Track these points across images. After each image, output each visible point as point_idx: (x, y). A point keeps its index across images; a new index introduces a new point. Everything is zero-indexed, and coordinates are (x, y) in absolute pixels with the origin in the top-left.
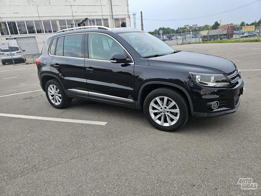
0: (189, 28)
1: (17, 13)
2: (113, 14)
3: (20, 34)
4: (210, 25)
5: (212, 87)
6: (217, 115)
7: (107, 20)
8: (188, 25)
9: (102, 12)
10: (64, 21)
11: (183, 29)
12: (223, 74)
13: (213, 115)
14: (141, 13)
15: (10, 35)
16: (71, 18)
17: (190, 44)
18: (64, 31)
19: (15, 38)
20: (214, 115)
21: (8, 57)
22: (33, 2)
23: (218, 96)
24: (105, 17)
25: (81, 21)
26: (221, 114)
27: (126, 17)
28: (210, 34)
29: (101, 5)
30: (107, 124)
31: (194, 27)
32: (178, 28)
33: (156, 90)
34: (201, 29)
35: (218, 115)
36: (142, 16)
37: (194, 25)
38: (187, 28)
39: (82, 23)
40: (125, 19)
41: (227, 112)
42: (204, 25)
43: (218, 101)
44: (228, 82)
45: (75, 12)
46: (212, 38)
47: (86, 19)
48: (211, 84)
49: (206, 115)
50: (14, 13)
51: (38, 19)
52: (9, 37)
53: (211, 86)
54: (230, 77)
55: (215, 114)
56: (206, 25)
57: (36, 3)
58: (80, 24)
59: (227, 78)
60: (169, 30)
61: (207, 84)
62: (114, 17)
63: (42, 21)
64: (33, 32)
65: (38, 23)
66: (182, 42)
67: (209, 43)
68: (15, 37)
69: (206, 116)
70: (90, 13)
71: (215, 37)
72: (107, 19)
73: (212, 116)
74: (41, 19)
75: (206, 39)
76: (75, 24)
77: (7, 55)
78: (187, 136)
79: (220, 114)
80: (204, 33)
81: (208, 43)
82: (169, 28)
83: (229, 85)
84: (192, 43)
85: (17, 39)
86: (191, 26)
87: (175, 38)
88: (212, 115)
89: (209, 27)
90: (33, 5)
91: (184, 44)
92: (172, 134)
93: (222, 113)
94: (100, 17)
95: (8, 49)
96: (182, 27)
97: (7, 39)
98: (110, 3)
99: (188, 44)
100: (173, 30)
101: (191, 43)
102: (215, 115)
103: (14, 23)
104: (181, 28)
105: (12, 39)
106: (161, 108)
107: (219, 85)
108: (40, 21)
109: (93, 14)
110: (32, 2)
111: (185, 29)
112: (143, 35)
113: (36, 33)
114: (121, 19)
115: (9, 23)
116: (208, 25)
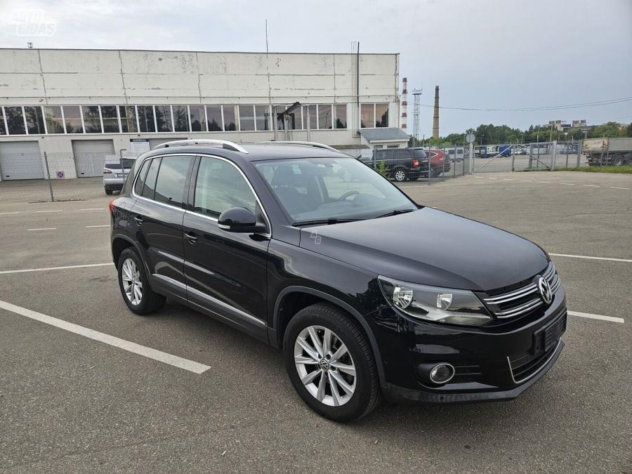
0: (562, 129)
1: (158, 89)
2: (360, 95)
3: (159, 131)
4: (621, 123)
5: (437, 323)
6: (448, 401)
7: (344, 106)
8: (559, 122)
9: (335, 89)
10: (251, 107)
11: (544, 129)
12: (472, 291)
13: (437, 398)
14: (437, 89)
15: (139, 132)
16: (266, 102)
17: (549, 170)
18: (167, 146)
19: (147, 140)
20: (440, 401)
21: (117, 179)
22: (193, 66)
23: (451, 351)
24: (339, 101)
25: (286, 109)
26: (464, 399)
27: (391, 100)
28: (612, 149)
29: (335, 75)
30: (207, 371)
31: (577, 125)
32: (532, 126)
33: (308, 308)
34: (594, 133)
35: (453, 400)
36: (437, 97)
37: (576, 122)
38: (556, 129)
39: (287, 112)
40: (386, 105)
41: (484, 396)
42: (607, 122)
43: (449, 363)
44: (488, 315)
45: (276, 89)
46: (618, 160)
47: (297, 105)
48: (437, 315)
49: (416, 396)
50: (153, 89)
51: (197, 102)
52: (136, 137)
53: (435, 318)
54: (492, 301)
55: (442, 398)
56: (610, 124)
57: (198, 68)
58: (282, 114)
59: (484, 303)
60: (506, 131)
61: (425, 313)
62: (362, 100)
63: (205, 107)
64: (185, 129)
65: (196, 109)
66: (528, 166)
67: (604, 172)
68: (148, 137)
69: (417, 399)
70: (308, 91)
71: (626, 155)
72: (346, 105)
73: (435, 401)
74: (204, 102)
75: (599, 161)
76: (273, 114)
77: (116, 176)
78: (372, 442)
79: (459, 399)
80: (595, 145)
81: (599, 171)
82: (505, 127)
83: (491, 323)
84: (556, 170)
85: (152, 141)
86: (569, 122)
87: (519, 152)
88: (434, 397)
89: (620, 129)
90: (192, 73)
91: (534, 171)
92: (339, 430)
93: (468, 397)
94: (330, 101)
95: (119, 163)
96: (542, 126)
97: (131, 140)
98: (355, 70)
99: (545, 170)
100: (517, 132)
101: (553, 168)
102: (444, 400)
103: (150, 108)
104: (537, 128)
105: (142, 140)
106: (320, 357)
107: (460, 318)
108: (202, 107)
109: (313, 93)
110: (190, 67)
111: (548, 131)
112: (323, 166)
113: (189, 131)
114: (378, 105)
115: (141, 108)
116: (618, 122)
